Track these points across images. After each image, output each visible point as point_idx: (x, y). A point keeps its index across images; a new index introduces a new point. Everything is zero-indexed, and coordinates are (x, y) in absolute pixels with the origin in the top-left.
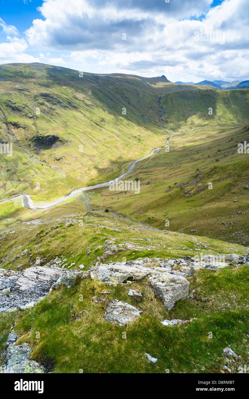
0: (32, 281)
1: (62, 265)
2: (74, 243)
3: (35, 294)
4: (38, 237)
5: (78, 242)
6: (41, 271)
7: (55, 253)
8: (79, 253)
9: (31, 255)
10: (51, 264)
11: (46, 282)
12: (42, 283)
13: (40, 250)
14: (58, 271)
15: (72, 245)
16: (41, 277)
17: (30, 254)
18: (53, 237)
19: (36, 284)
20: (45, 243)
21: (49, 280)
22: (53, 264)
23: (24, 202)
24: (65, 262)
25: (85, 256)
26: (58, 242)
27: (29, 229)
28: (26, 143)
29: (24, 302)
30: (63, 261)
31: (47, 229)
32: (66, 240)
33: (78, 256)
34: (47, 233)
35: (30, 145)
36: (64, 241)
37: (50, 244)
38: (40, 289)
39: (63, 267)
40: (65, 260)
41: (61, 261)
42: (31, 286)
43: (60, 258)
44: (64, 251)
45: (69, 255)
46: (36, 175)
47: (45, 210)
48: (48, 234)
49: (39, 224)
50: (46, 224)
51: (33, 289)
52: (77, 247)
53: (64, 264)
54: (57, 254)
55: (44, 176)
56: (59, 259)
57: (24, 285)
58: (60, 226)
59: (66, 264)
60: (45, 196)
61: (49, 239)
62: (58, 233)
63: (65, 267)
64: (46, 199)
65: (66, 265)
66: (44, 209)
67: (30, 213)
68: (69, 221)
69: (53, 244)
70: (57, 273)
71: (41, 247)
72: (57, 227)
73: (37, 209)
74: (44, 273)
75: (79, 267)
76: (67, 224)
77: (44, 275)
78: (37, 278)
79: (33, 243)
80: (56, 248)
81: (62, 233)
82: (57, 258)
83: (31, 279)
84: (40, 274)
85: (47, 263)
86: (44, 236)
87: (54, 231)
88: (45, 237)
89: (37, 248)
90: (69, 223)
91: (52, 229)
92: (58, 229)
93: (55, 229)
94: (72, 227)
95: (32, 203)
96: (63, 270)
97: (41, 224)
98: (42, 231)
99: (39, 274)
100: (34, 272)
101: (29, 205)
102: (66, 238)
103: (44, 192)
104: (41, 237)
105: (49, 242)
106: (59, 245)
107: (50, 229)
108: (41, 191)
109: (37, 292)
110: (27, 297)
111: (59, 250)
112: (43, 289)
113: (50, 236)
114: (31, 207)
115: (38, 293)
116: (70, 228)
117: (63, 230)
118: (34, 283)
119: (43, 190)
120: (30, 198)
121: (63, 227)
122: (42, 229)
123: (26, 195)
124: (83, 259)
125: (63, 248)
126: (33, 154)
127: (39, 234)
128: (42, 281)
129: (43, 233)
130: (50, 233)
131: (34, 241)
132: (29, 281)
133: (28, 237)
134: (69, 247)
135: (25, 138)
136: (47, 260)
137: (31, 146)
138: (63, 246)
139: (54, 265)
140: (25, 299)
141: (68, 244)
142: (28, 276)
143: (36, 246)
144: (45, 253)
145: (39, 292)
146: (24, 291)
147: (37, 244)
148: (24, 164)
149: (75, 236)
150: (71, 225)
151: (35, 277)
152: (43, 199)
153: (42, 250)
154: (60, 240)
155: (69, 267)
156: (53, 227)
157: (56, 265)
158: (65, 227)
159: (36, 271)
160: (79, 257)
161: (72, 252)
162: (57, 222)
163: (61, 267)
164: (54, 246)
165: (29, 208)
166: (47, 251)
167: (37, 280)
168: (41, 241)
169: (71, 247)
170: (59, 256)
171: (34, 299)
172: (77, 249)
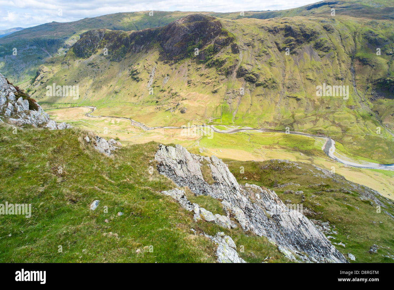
0: (293, 225)
1: (328, 235)
2: (359, 224)
3: (288, 238)
4: (320, 188)
5: (365, 228)
6: (305, 223)
7: (329, 217)
8: (357, 240)
9: (303, 200)
10: (317, 224)
11: (304, 238)
12: (300, 235)
13: (315, 202)
14: (322, 237)
15: (355, 224)
16: (303, 229)
17: (304, 198)
18: (336, 200)
19: (295, 230)
20: (324, 199)
21: (308, 238)
22: (320, 225)
23: (326, 146)
24: (334, 235)
25: (365, 251)
26: (339, 209)
27: (316, 174)
28: (364, 85)
29: (277, 236)
30: (332, 232)
31: (334, 187)
32: (350, 214)
33: (355, 242)
34: (332, 191)
35: (368, 88)
36: (346, 213)
37: (329, 204)
38: (296, 238)
39: (329, 237)
40: (335, 232)
41: (329, 229)
42: (289, 228)
43: (331, 226)
44: (340, 223)
45: (343, 231)
46: (355, 124)
47: (343, 165)
48: (332, 193)
49: (329, 176)
50: (336, 181)
51: (289, 233)
52: (360, 232)
53: (331, 235)
54: (330, 219)
55: (366, 129)
56: (329, 227)
57: (285, 222)
58: (352, 194)
59: (334, 238)
60: (355, 152)
61: (331, 198)
62: (344, 199)
63: (330, 239)
64: (352, 154)
65: (332, 238)
66: (343, 163)
67: (325, 160)
68: (367, 196)
69: (332, 207)
70: (320, 239)
71: (318, 199)
72: (348, 193)
73: (335, 160)
74: (307, 227)
75: (348, 255)
76: (363, 198)
77: (307, 230)
78: (299, 226)
79: (312, 190)
80: (333, 212)
81: (350, 204)
82: (327, 223)
83: (293, 222)
84: (304, 225)
85: (314, 219)
86: (328, 192)
87: (342, 195)
88: (327, 193)
89: (312, 198)
90: (366, 199)
91: (340, 191)
92: (347, 196)
93: (344, 193)
94: (367, 205)
95: (334, 151)
96: (328, 243)
97: (331, 177)
98: (328, 185)
99: (302, 224)
100: (299, 219)
101: (330, 151)
102: (351, 212)
103: (355, 146)
104: (323, 191)
105: (329, 201)
106: (338, 212)
107: (338, 189)
108: (351, 143)
109: (292, 238)
110: (281, 234)
111: (335, 218)
112: (298, 241)
113: (334, 196)
114: (329, 155)
115: (291, 240)
116: (363, 205)
117: (354, 201)
118: (293, 227)
119: (355, 143)
120: (334, 145)
121: (356, 198)
122: (329, 183)
123: (332, 140)
124: (359, 250)
125: (341, 219)
126: (366, 99)
127: (323, 186)
128: (302, 233)
129: (328, 188)
130: (336, 193)
131: (315, 189)
132: (290, 222)
133: (311, 181)
134: (349, 223)
135: (366, 78)
136: (316, 217)
137: (369, 90)
138: (343, 217)
139: (321, 227)
140: (279, 234)
141: (350, 220)
142: (292, 218)
143: (313, 196)
144: (318, 209)
145: (293, 240)
146: (282, 227)
147: (316, 194)
148: (348, 107)
149: (366, 219)
150: (368, 202)
151: (297, 224)
152: (349, 154)
153: (318, 203)
154: (343, 209)
155: (335, 243)
156: (343, 190)
157: (322, 229)
158: (359, 199)
159: (301, 219)
160: (355, 244)
161: (349, 231)
162: (351, 186)
164: (332, 209)
165: (328, 155)
166: (322, 209)
167: (297, 228)
168: (322, 194)
169: (351, 226)
170: (332, 223)
171: (286, 242)
172: (358, 234)
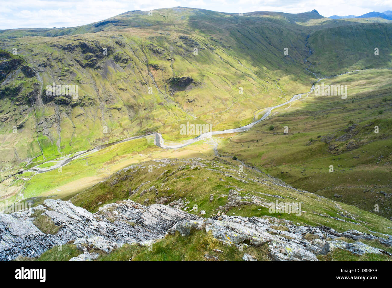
0: (155, 217)
1: (184, 207)
2: (198, 187)
3: (156, 231)
4: (165, 175)
5: (202, 187)
6: (164, 210)
7: (179, 194)
8: (202, 198)
9: (157, 192)
10: (174, 204)
11: (167, 222)
12: (164, 222)
13: (166, 189)
14: (179, 212)
15: (196, 189)
16: (163, 216)
17: (157, 191)
18: (179, 178)
19: (158, 221)
20: (170, 182)
21: (170, 220)
22: (176, 204)
23: (156, 140)
24: (188, 205)
25: (208, 203)
26: (183, 183)
27: (158, 167)
28: (163, 84)
29: (146, 236)
30: (186, 204)
31: (174, 169)
32: (190, 183)
33: (201, 201)
34: (173, 173)
35: (166, 86)
36: (188, 184)
37: (175, 184)
38: (161, 227)
39: (185, 209)
40: (188, 203)
41: (183, 203)
42: (153, 222)
43: (183, 200)
44: (187, 194)
45: (192, 198)
46: (168, 115)
47: (173, 150)
48: (174, 175)
49: (167, 163)
50: (173, 164)
51: (155, 226)
52: (201, 192)
53: (186, 206)
54: (180, 195)
55: (176, 117)
56: (183, 201)
57: (148, 220)
58: (186, 168)
59: (189, 207)
60: (176, 136)
61: (175, 179)
62: (183, 174)
64: (175, 139)
65: (188, 208)
66: (173, 149)
67: (160, 151)
68: (195, 164)
69: (178, 185)
70: (178, 214)
71: (167, 185)
72: (183, 169)
73: (167, 148)
74: (166, 212)
75: (200, 213)
76: (193, 167)
77: (167, 214)
78: (160, 216)
79: (160, 181)
80: (180, 189)
81: (188, 176)
82: (180, 199)
83: (154, 215)
84: (163, 212)
85: (170, 202)
86: (171, 175)
87: (180, 172)
88: (171, 177)
89: (164, 187)
90: (195, 167)
91: (178, 170)
92: (184, 171)
93: (181, 170)
94: (197, 171)
95: (163, 142)
96: (184, 213)
97: (169, 163)
98: (169, 170)
99: (161, 212)
100: (158, 209)
101: (160, 143)
102: (191, 181)
103: (175, 132)
104: (168, 176)
105: (174, 182)
106: (183, 187)
107: (176, 170)
108: (172, 131)
109: (158, 229)
110: (149, 232)
111: (183, 192)
112: (163, 228)
113: (176, 176)
114: (161, 146)
115: (159, 230)
116: (195, 172)
117: (189, 172)
118: (156, 219)
119: (174, 130)
120: (162, 137)
121: (189, 169)
122: (169, 169)
123: (158, 134)
124: (205, 205)
125: (187, 190)
126: (168, 95)
127: (167, 173)
128: (164, 219)
129: (170, 173)
130: (176, 174)
131: (162, 179)
132: (152, 217)
133: (157, 174)
134: (192, 190)
135: (162, 80)
136: (171, 199)
137: (167, 88)
138: (187, 188)
139: (177, 205)
140: (147, 234)
141: (192, 187)
142: (152, 213)
143: (163, 184)
144: (170, 193)
145: (160, 230)
146: (147, 226)
147: (164, 182)
148: (159, 104)
149: (200, 181)
150: (197, 169)
151: (158, 214)
152: (173, 139)
153: (168, 189)
154: (185, 182)
155: (191, 210)
156: (180, 168)
157: (179, 206)
158: (191, 170)
159: (159, 209)
160: (202, 202)
161: (195, 196)
162: (184, 163)
163: (183, 209)
164: (179, 187)
165: (160, 147)
166: (172, 191)
167: (159, 218)
168: (168, 180)
169: (194, 191)
170: (182, 197)
171: (155, 235)
172: (200, 194)
